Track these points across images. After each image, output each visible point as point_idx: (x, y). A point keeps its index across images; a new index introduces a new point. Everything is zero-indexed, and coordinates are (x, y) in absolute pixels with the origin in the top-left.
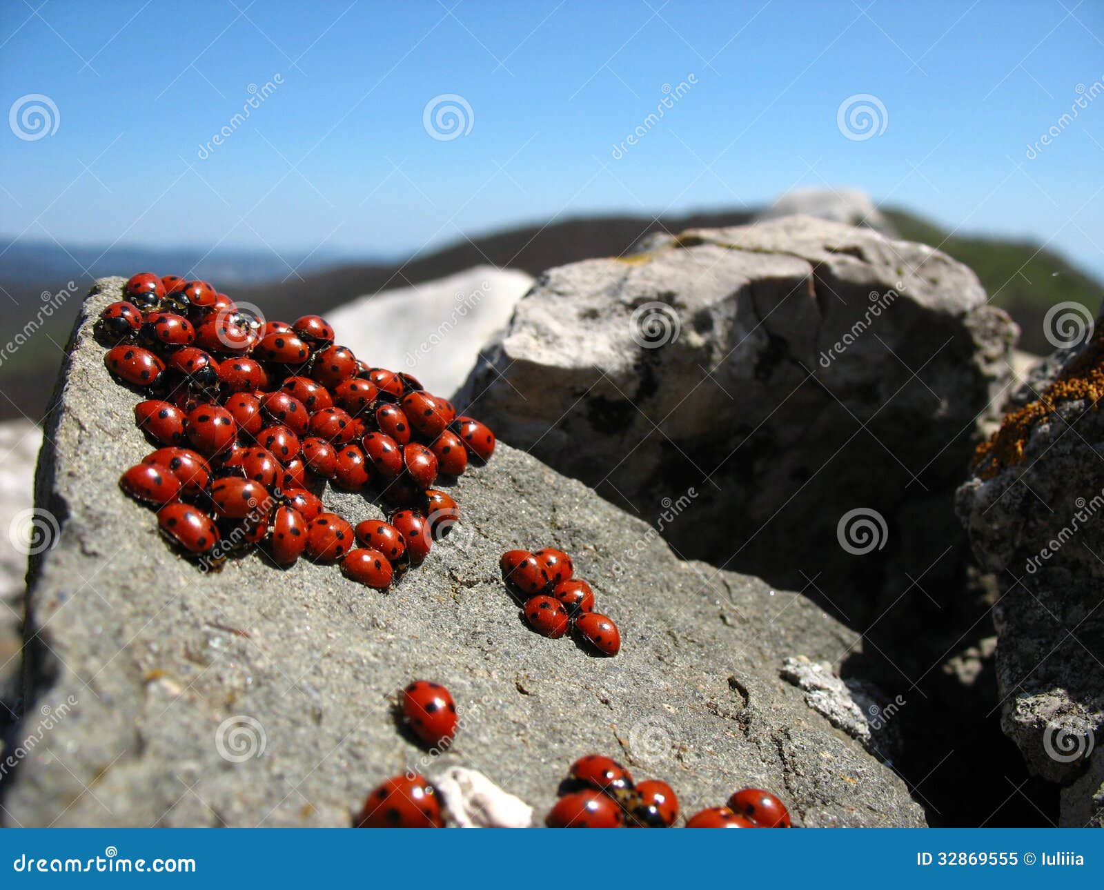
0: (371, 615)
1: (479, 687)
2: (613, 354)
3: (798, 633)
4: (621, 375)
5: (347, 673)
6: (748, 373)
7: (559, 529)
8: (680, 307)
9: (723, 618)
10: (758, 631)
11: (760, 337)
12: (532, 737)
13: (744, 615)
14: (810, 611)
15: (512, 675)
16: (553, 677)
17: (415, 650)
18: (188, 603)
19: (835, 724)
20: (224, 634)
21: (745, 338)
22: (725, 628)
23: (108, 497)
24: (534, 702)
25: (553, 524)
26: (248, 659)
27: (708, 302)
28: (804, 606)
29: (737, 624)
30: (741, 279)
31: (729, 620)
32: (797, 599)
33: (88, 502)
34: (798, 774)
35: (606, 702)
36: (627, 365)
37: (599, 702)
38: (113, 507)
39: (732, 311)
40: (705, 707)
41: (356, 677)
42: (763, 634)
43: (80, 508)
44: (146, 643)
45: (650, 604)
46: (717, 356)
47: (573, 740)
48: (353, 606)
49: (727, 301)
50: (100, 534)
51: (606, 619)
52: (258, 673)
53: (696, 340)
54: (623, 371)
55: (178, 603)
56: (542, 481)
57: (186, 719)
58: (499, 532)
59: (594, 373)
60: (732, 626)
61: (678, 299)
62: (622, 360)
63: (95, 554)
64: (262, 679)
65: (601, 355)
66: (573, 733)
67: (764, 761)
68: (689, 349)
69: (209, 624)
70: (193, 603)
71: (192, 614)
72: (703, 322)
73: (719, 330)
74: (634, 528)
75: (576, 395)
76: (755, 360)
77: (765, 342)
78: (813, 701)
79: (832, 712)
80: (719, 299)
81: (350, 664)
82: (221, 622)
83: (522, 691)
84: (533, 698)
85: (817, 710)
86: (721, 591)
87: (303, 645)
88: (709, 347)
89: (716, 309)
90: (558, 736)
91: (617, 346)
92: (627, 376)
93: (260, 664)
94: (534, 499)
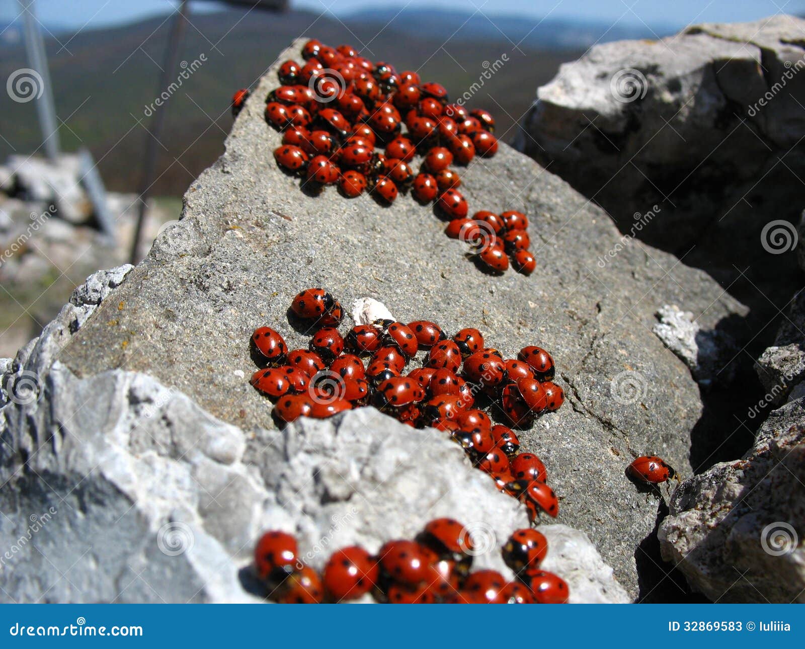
0: (373, 224)
1: (413, 268)
2: (606, 102)
3: (691, 295)
4: (612, 117)
5: (338, 246)
6: (709, 124)
7: (529, 201)
8: (660, 75)
9: (633, 274)
10: (658, 286)
11: (719, 99)
12: (432, 298)
13: (650, 274)
14: (707, 284)
15: (441, 268)
16: (467, 274)
17: (388, 244)
18: (266, 201)
19: (666, 345)
20: (279, 217)
21: (708, 100)
22: (632, 280)
23: (246, 148)
24: (446, 283)
25: (527, 199)
26: (285, 230)
27: (679, 72)
28: (703, 280)
29: (642, 278)
30: (707, 59)
31: (636, 276)
32: (700, 274)
33: (236, 150)
34: (596, 357)
35: (492, 292)
36: (616, 111)
37: (488, 292)
38: (247, 153)
39: (699, 81)
40: (567, 313)
41: (342, 249)
42: (661, 290)
43: (231, 151)
44: (236, 214)
45: (574, 254)
46: (685, 111)
47: (456, 304)
48: (365, 219)
49: (695, 73)
50: (234, 164)
51: (531, 256)
52: (287, 236)
53: (668, 97)
54: (614, 113)
55: (261, 199)
56: (529, 173)
57: (240, 248)
58: (486, 197)
59: (592, 113)
60: (638, 280)
61: (659, 70)
62: (613, 106)
63: (228, 172)
64: (288, 239)
65: (596, 102)
66: (457, 301)
67: (580, 345)
68: (663, 104)
69: (274, 212)
70: (270, 201)
71: (267, 206)
72: (674, 86)
73: (685, 92)
74: (589, 210)
75: (583, 127)
76: (715, 115)
77: (723, 103)
78: (657, 329)
79: (666, 338)
80: (688, 71)
81: (341, 243)
82: (280, 212)
83: (443, 276)
84: (446, 281)
85: (657, 335)
86: (641, 258)
87: (318, 229)
88: (678, 104)
89: (685, 77)
90: (448, 301)
91: (611, 98)
92: (616, 117)
93: (290, 233)
94: (520, 183)
